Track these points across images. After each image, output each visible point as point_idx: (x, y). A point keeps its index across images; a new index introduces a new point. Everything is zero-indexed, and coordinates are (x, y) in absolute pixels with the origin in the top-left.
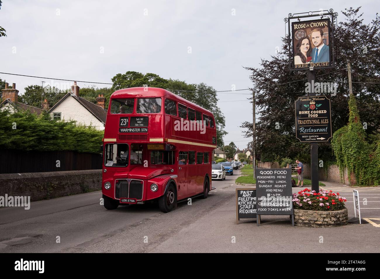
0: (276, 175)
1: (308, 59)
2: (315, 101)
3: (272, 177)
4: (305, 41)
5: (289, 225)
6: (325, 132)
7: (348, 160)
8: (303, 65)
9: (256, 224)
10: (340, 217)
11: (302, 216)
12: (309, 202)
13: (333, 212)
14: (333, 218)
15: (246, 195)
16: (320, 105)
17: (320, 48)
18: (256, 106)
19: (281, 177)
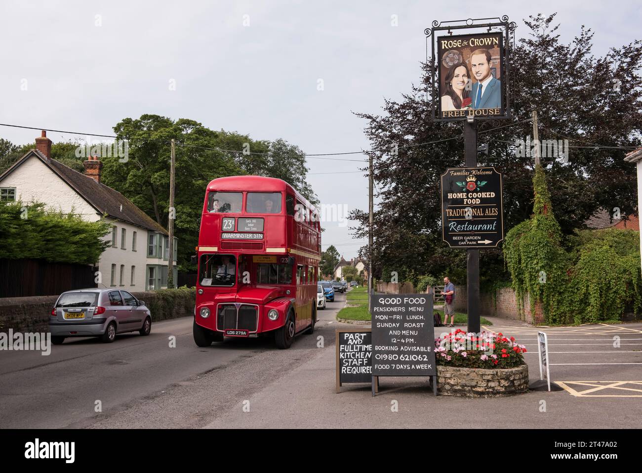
0: (407, 305)
1: (464, 101)
2: (476, 176)
3: (400, 309)
5: (428, 395)
6: (492, 230)
7: (531, 280)
9: (370, 393)
10: (516, 380)
11: (450, 378)
12: (462, 354)
13: (503, 370)
14: (502, 381)
15: (354, 341)
16: (484, 183)
17: (485, 84)
18: (376, 182)
19: (416, 308)
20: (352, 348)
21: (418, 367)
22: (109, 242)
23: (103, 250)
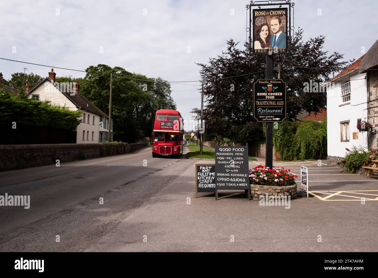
0: (234, 152)
1: (267, 44)
2: (273, 84)
3: (230, 154)
4: (265, 28)
5: (245, 199)
6: (280, 113)
7: (275, 141)
8: (263, 50)
9: (214, 198)
10: (292, 192)
11: (257, 191)
12: (265, 178)
13: (286, 187)
14: (286, 193)
15: (205, 170)
16: (276, 88)
17: (278, 35)
19: (239, 154)
20: (204, 174)
21: (240, 185)
22: (81, 120)
23: (79, 124)
